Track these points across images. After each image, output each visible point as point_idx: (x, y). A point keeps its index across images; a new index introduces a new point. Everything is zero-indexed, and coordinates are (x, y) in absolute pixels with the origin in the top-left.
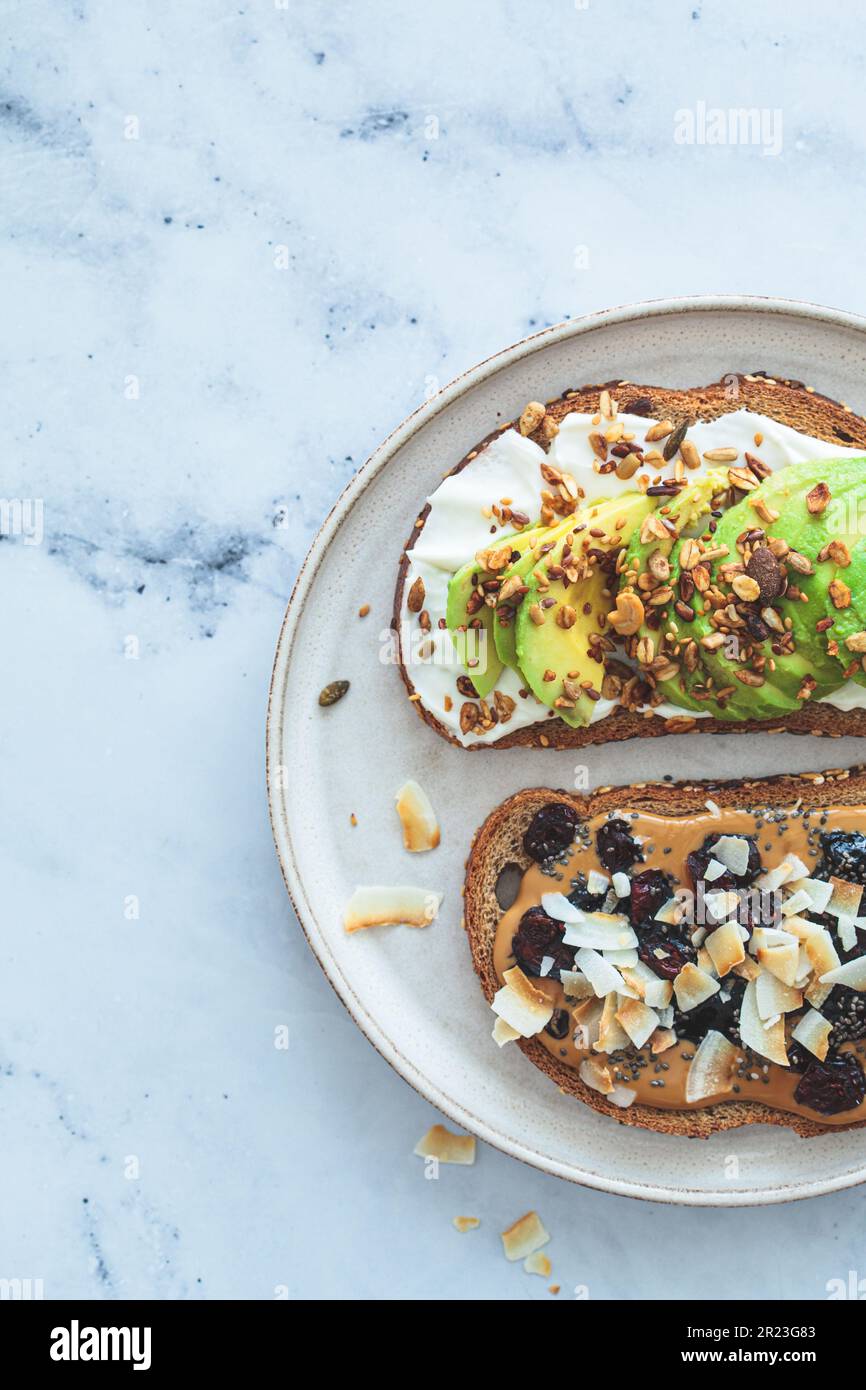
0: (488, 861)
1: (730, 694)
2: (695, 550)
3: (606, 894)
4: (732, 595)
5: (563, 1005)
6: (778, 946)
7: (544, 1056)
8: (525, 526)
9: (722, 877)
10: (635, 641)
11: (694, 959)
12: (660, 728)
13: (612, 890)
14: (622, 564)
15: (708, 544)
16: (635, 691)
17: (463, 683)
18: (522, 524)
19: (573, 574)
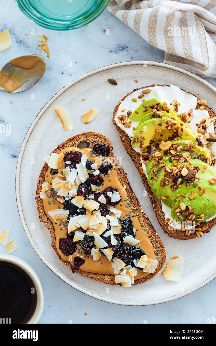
0: (88, 137)
1: (155, 180)
2: (188, 156)
3: (92, 170)
4: (181, 169)
5: (60, 171)
6: (98, 218)
7: (44, 172)
8: (175, 112)
9: (109, 197)
10: (159, 150)
11: (86, 198)
12: (138, 167)
13: (94, 171)
14: (177, 139)
15: (191, 158)
16: (146, 156)
17: (130, 112)
18: (176, 111)
19: (170, 128)
